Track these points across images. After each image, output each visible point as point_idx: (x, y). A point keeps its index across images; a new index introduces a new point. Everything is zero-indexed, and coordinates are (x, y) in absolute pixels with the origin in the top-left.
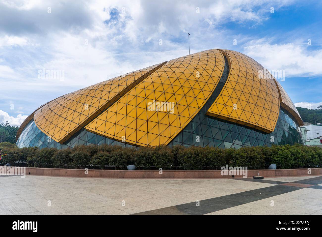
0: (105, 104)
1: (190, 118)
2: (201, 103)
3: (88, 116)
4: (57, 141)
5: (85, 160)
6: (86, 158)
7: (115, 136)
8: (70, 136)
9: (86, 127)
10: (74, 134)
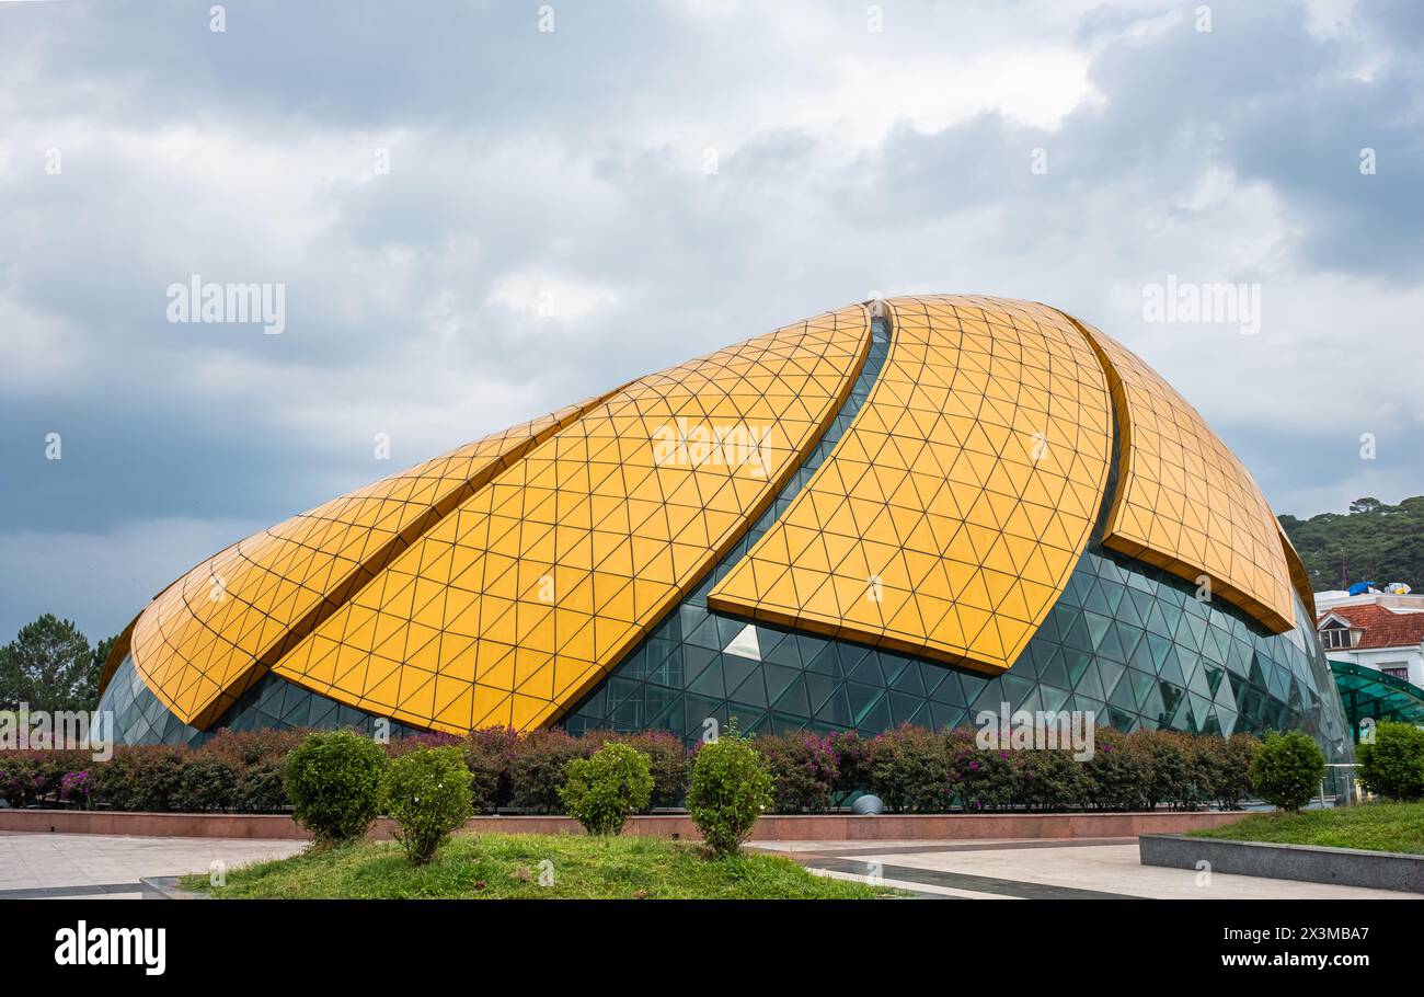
0: (339, 583)
1: (635, 623)
2: (689, 563)
3: (287, 626)
4: (185, 720)
5: (217, 783)
6: (222, 776)
7: (362, 697)
8: (227, 702)
9: (277, 669)
10: (243, 694)
